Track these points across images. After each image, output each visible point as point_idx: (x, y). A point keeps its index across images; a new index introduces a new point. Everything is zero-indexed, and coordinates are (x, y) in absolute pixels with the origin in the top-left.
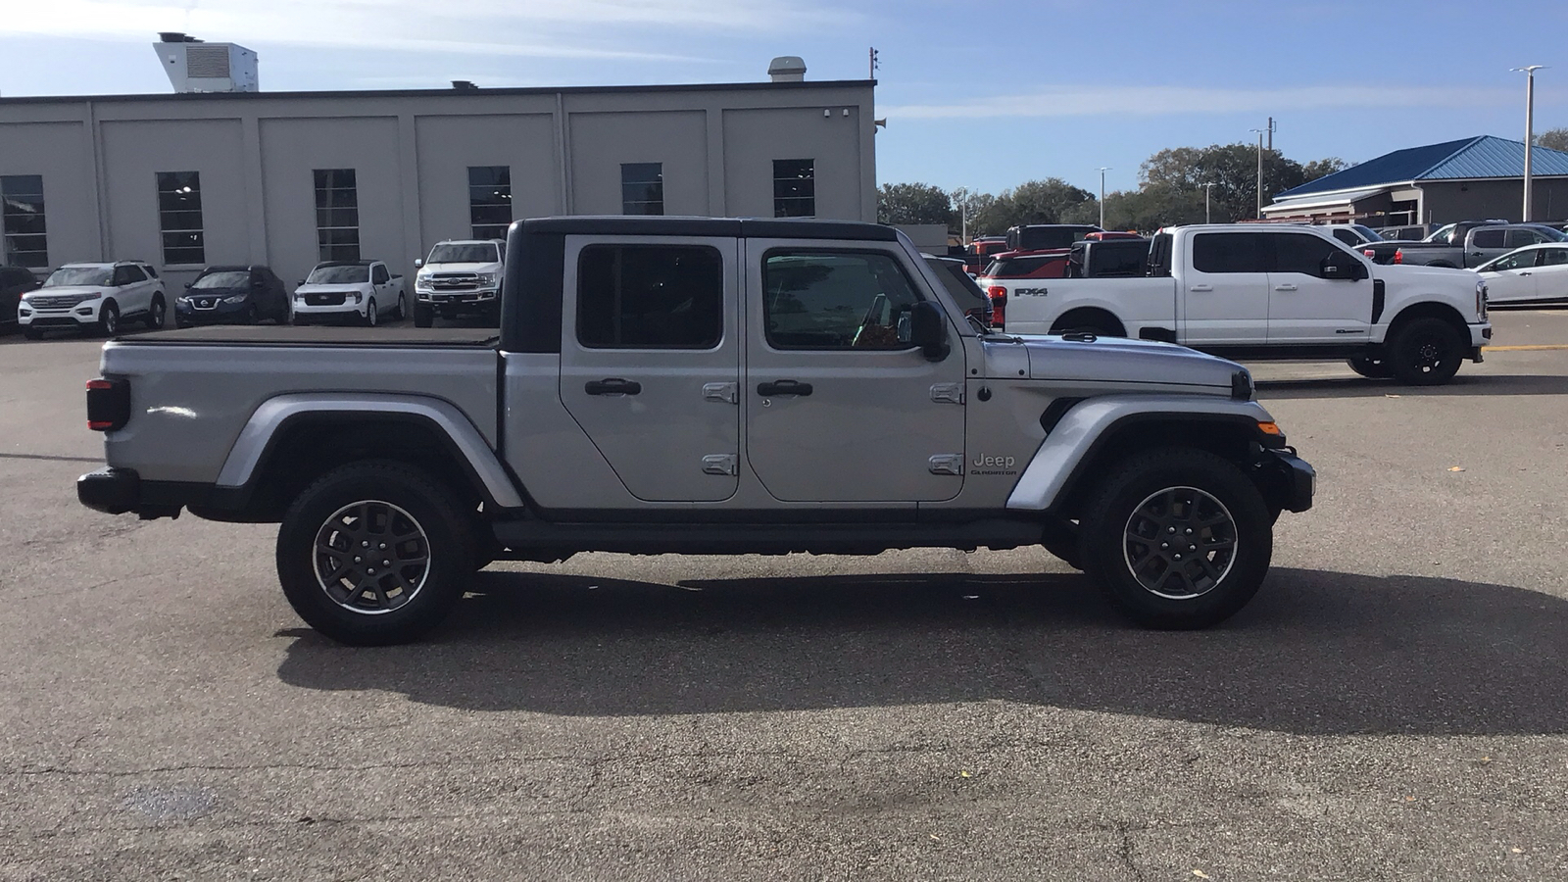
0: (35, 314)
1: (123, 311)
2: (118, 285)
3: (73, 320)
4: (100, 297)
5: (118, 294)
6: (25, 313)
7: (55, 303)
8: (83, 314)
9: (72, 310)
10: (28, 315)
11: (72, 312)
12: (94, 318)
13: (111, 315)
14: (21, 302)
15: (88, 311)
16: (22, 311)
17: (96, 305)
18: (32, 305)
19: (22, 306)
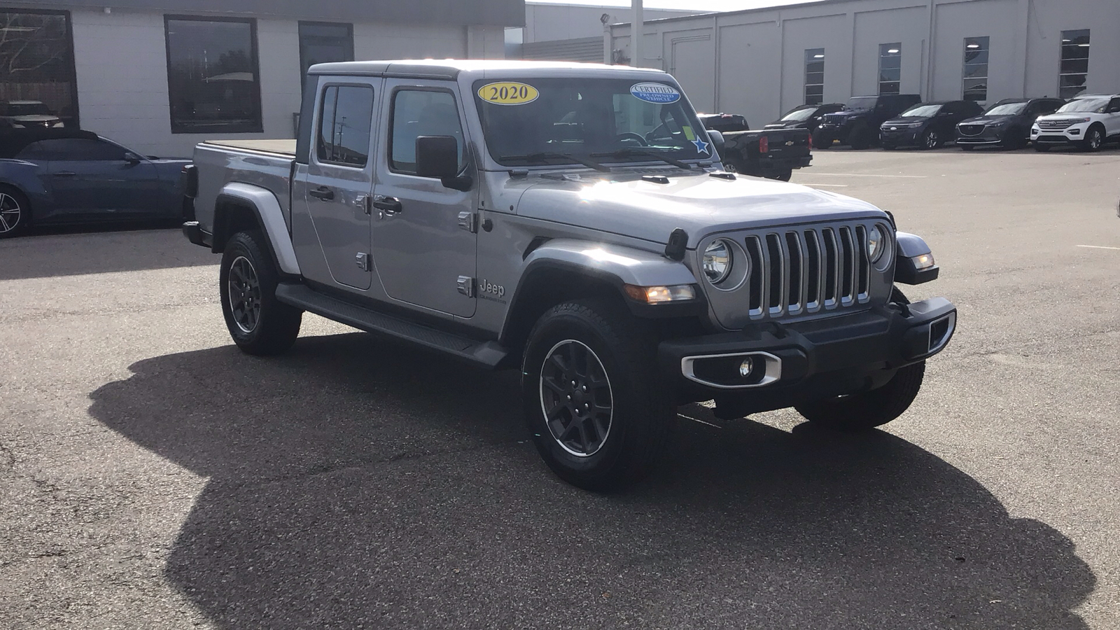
0: (1040, 133)
1: (1109, 133)
2: (1109, 113)
3: (1065, 138)
4: (1089, 121)
5: (1107, 119)
6: (1034, 132)
7: (1054, 125)
8: (1072, 133)
9: (1065, 130)
10: (1036, 133)
11: (1065, 132)
12: (1081, 137)
13: (1097, 135)
14: (1035, 124)
15: (1077, 132)
16: (1033, 130)
17: (1083, 127)
18: (1040, 126)
19: (1035, 127)
